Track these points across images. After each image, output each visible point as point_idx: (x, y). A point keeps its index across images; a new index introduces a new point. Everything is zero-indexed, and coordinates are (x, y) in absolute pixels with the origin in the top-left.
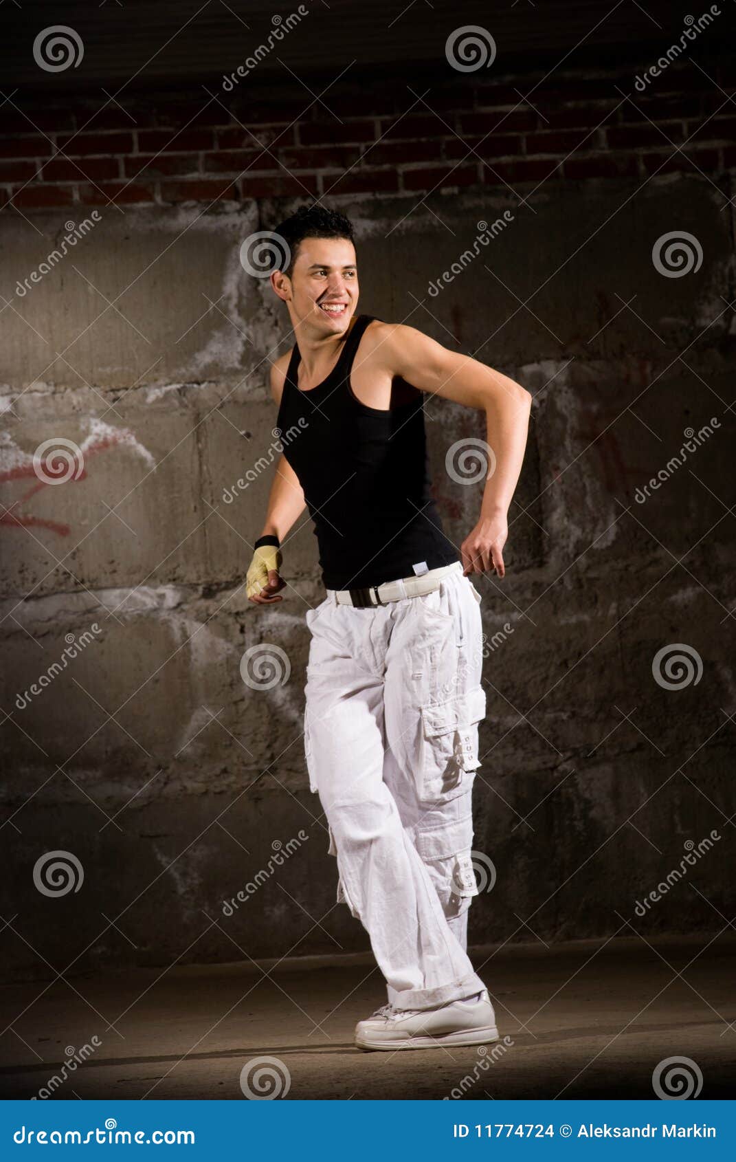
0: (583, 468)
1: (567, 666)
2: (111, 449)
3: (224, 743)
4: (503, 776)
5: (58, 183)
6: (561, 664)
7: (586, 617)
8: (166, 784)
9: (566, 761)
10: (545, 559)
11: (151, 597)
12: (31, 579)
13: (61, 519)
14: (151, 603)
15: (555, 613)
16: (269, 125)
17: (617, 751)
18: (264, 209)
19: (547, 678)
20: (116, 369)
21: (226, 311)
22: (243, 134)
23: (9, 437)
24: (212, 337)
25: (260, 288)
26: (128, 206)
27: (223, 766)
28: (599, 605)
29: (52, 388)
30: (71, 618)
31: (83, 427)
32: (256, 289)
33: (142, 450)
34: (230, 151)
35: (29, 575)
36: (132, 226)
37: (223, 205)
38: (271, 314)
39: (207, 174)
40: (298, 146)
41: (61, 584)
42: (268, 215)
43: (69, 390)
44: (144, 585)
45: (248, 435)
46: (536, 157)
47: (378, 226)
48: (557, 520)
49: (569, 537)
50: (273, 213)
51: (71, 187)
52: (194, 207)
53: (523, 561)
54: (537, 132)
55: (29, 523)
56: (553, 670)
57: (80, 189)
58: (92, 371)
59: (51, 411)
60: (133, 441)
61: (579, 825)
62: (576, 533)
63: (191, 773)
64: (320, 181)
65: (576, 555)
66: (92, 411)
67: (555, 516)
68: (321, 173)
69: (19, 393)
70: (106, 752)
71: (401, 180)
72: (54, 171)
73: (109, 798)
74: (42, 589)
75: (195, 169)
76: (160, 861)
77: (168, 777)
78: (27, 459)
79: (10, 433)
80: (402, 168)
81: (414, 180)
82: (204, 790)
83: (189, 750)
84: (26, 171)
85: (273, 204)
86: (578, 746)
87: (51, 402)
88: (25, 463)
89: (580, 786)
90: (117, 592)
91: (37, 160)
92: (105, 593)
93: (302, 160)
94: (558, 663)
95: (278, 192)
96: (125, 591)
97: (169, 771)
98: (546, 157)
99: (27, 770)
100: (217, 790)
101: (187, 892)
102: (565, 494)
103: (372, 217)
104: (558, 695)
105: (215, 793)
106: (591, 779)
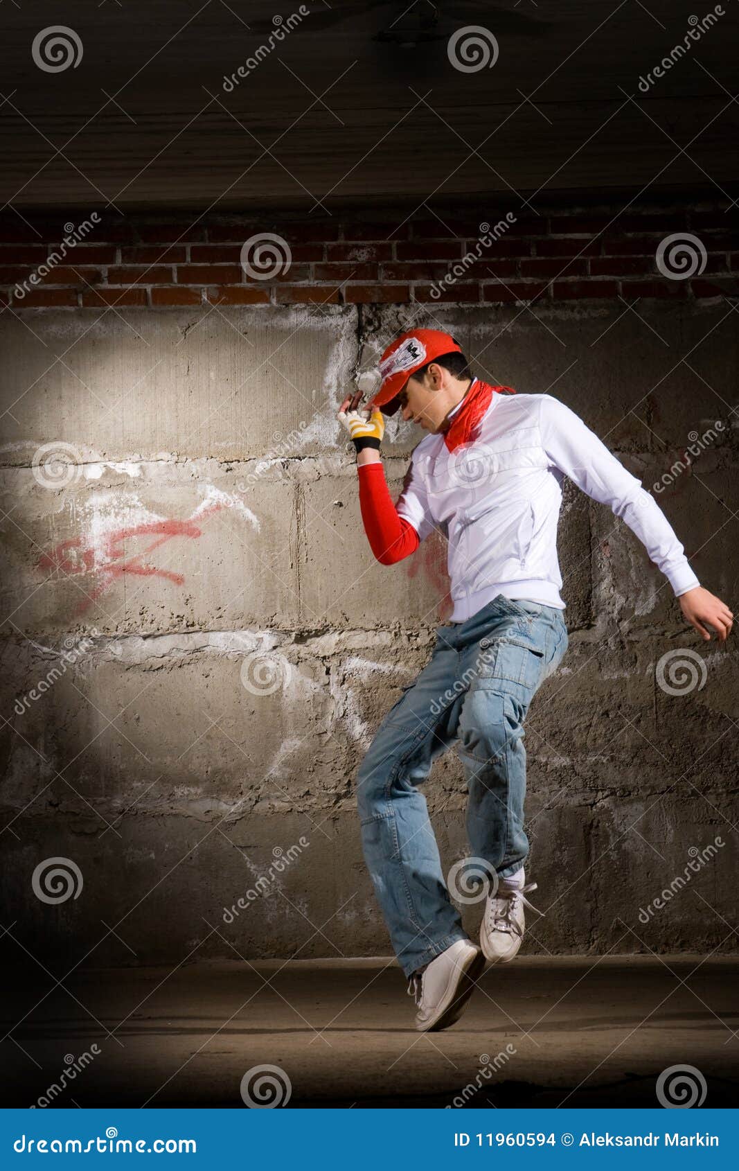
0: (629, 546)
1: (608, 716)
2: (223, 512)
3: (308, 769)
4: (549, 809)
5: (190, 285)
6: (602, 715)
7: (627, 675)
8: (257, 802)
9: (603, 799)
10: (592, 623)
11: (252, 640)
12: (149, 621)
13: (177, 570)
14: (250, 645)
15: (600, 669)
16: (371, 242)
17: (648, 792)
18: (363, 313)
19: (590, 725)
20: (230, 444)
21: (326, 398)
22: (348, 249)
23: (137, 498)
24: (314, 419)
25: (356, 379)
26: (248, 306)
27: (307, 789)
28: (638, 664)
29: (175, 458)
30: (181, 655)
31: (199, 492)
32: (353, 379)
33: (249, 514)
34: (336, 263)
35: (148, 617)
36: (250, 323)
37: (328, 308)
38: (365, 402)
39: (316, 282)
40: (396, 260)
41: (175, 626)
42: (366, 317)
43: (189, 460)
44: (245, 630)
45: (341, 505)
46: (600, 278)
47: (460, 331)
48: (604, 589)
49: (614, 605)
50: (371, 316)
51: (202, 288)
52: (305, 308)
53: (573, 623)
54: (601, 257)
55: (150, 572)
56: (595, 719)
57: (208, 291)
58: (209, 445)
59: (174, 478)
60: (241, 505)
61: (614, 856)
62: (621, 601)
63: (278, 794)
64: (412, 291)
65: (620, 621)
66: (208, 479)
67: (604, 585)
68: (414, 283)
69: (147, 461)
70: (207, 772)
71: (482, 293)
72: (186, 275)
73: (208, 812)
74: (158, 630)
75: (306, 277)
76: (250, 869)
77: (259, 797)
78: (151, 517)
79: (138, 495)
80: (484, 283)
81: (492, 293)
82: (289, 810)
83: (277, 774)
84: (164, 275)
85: (371, 309)
86: (615, 786)
87: (174, 470)
88: (149, 521)
89: (615, 821)
90: (222, 634)
91: (174, 266)
92: (211, 634)
93: (397, 272)
94: (601, 713)
95: (375, 300)
96: (229, 634)
97: (260, 791)
98: (608, 278)
99: (140, 784)
100: (301, 809)
101: (270, 897)
102: (612, 567)
103: (455, 323)
104: (600, 741)
105: (298, 812)
106: (625, 816)
